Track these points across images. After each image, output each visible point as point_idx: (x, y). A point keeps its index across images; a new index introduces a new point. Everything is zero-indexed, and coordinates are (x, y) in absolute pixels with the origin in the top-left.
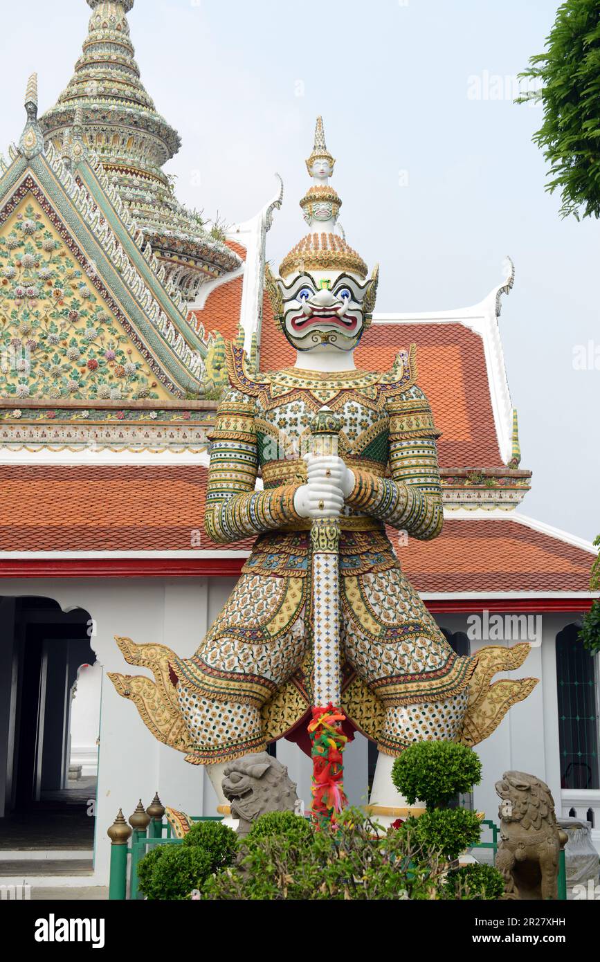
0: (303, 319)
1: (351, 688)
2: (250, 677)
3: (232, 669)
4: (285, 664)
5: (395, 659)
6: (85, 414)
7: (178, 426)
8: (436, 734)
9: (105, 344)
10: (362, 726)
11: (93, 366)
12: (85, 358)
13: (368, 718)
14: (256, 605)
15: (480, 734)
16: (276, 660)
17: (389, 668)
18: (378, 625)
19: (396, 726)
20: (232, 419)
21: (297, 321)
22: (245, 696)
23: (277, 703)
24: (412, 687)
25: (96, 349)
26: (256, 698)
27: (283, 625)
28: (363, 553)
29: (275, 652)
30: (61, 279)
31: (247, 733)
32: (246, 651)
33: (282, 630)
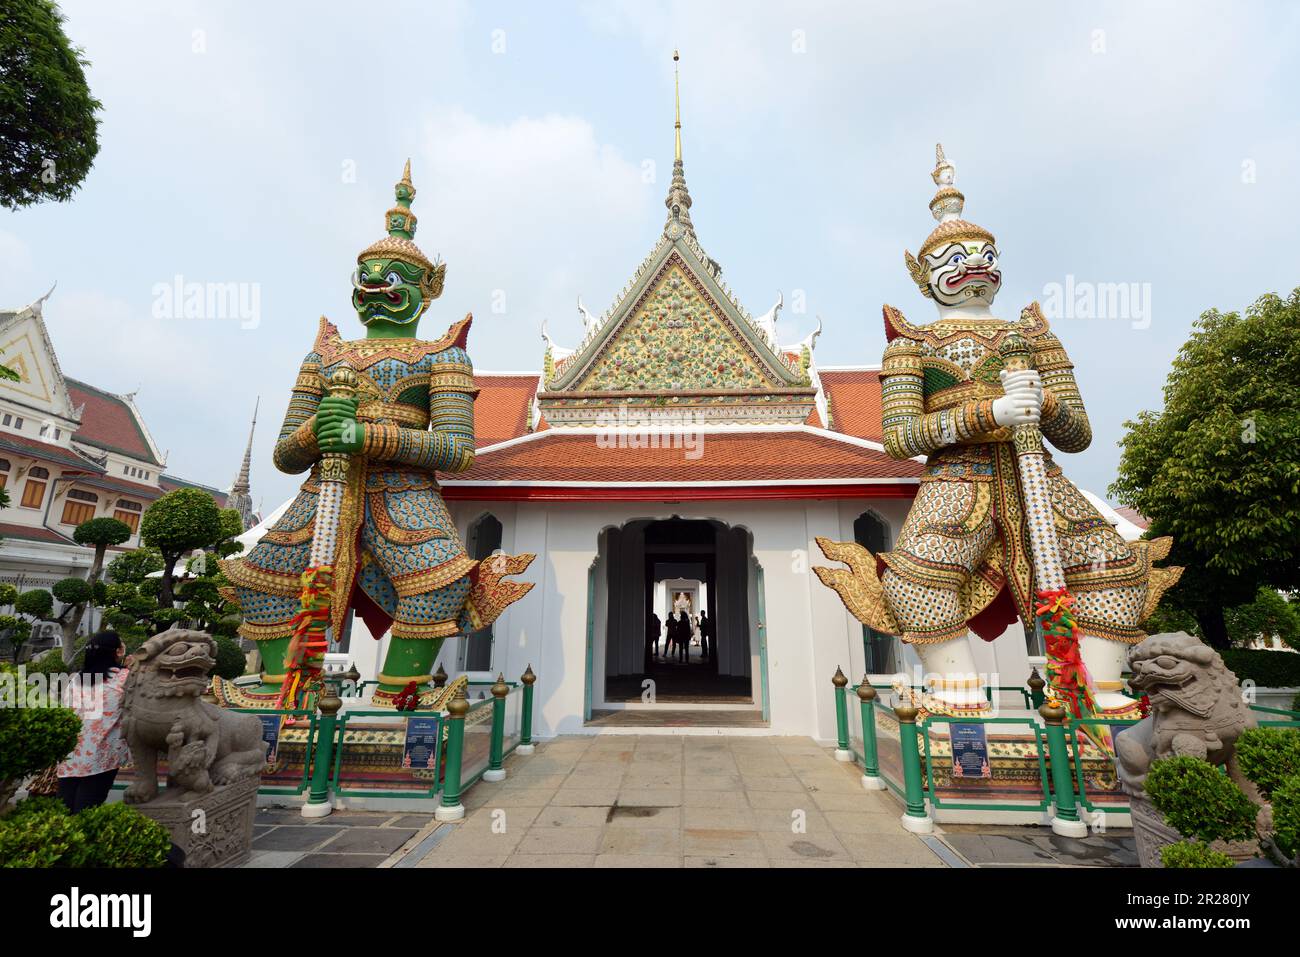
0: (958, 278)
5: (1087, 550)
6: (721, 398)
7: (784, 405)
9: (729, 355)
11: (721, 370)
12: (715, 365)
14: (951, 506)
16: (974, 553)
17: (1081, 558)
18: (1065, 521)
19: (1091, 609)
20: (904, 359)
21: (951, 281)
25: (723, 359)
26: (959, 586)
27: (978, 522)
29: (973, 546)
30: (697, 315)
32: (950, 545)
33: (978, 526)
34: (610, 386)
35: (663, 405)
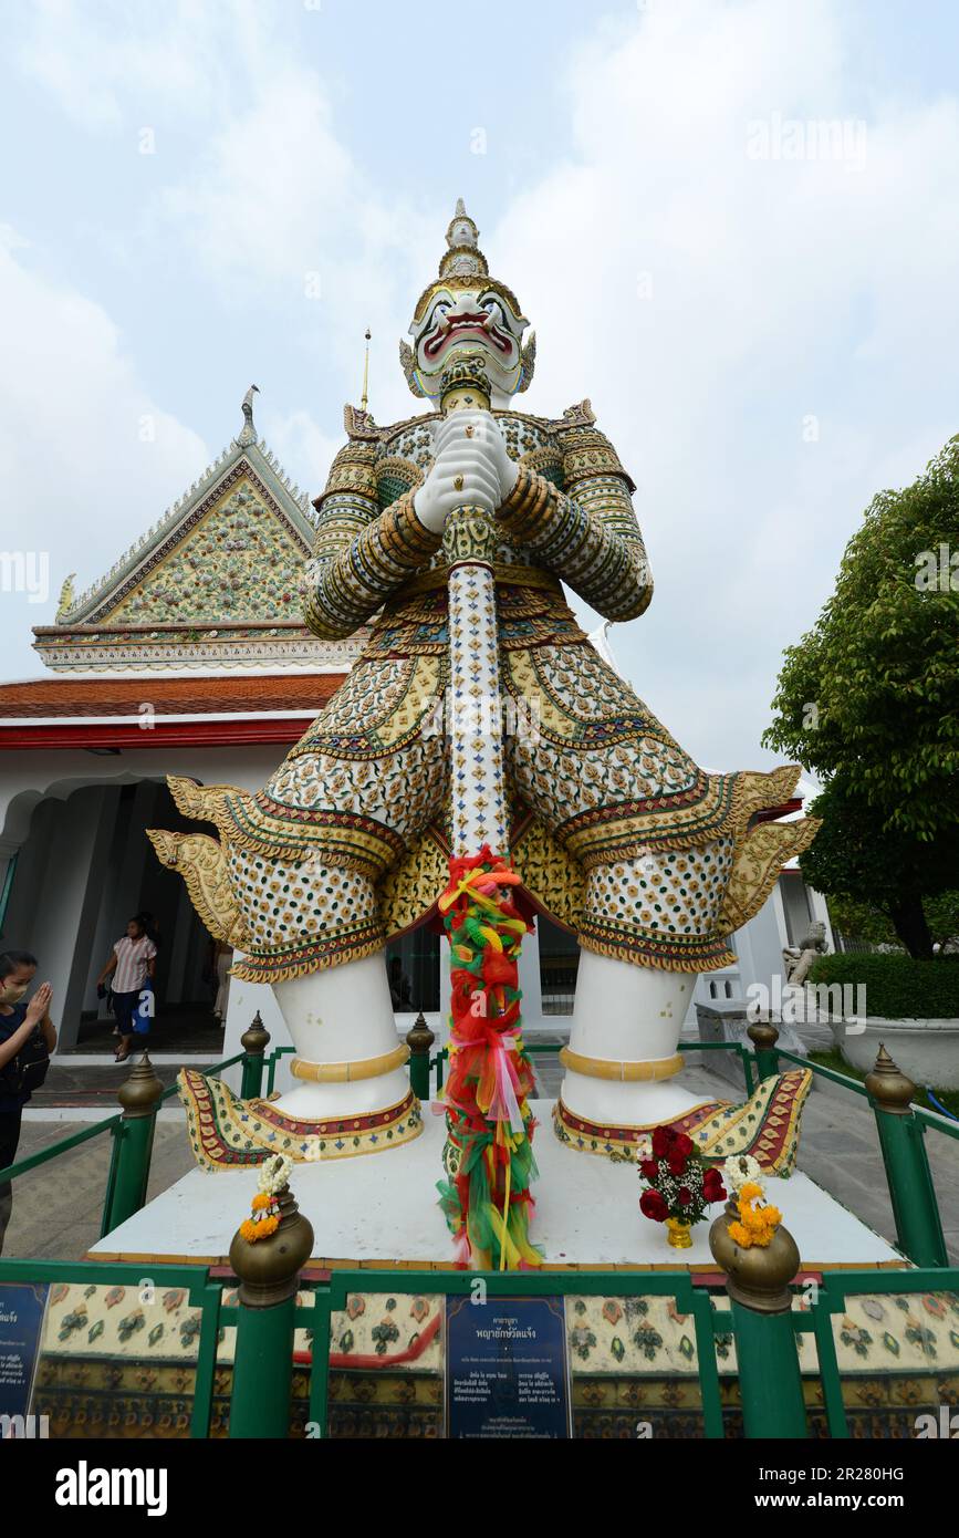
0: (440, 340)
1: (527, 840)
2: (345, 819)
3: (312, 803)
4: (413, 799)
5: (606, 776)
8: (693, 912)
9: (299, 582)
10: (548, 903)
11: (287, 599)
13: (557, 891)
14: (362, 701)
15: (741, 912)
16: (395, 790)
17: (596, 793)
18: (569, 722)
19: (615, 900)
21: (432, 346)
22: (336, 852)
23: (407, 870)
24: (642, 824)
25: (290, 586)
26: (359, 858)
27: (406, 728)
28: (538, 616)
29: (393, 776)
30: (265, 536)
31: (339, 921)
32: (340, 773)
33: (403, 736)
34: (142, 620)
35: (196, 641)
